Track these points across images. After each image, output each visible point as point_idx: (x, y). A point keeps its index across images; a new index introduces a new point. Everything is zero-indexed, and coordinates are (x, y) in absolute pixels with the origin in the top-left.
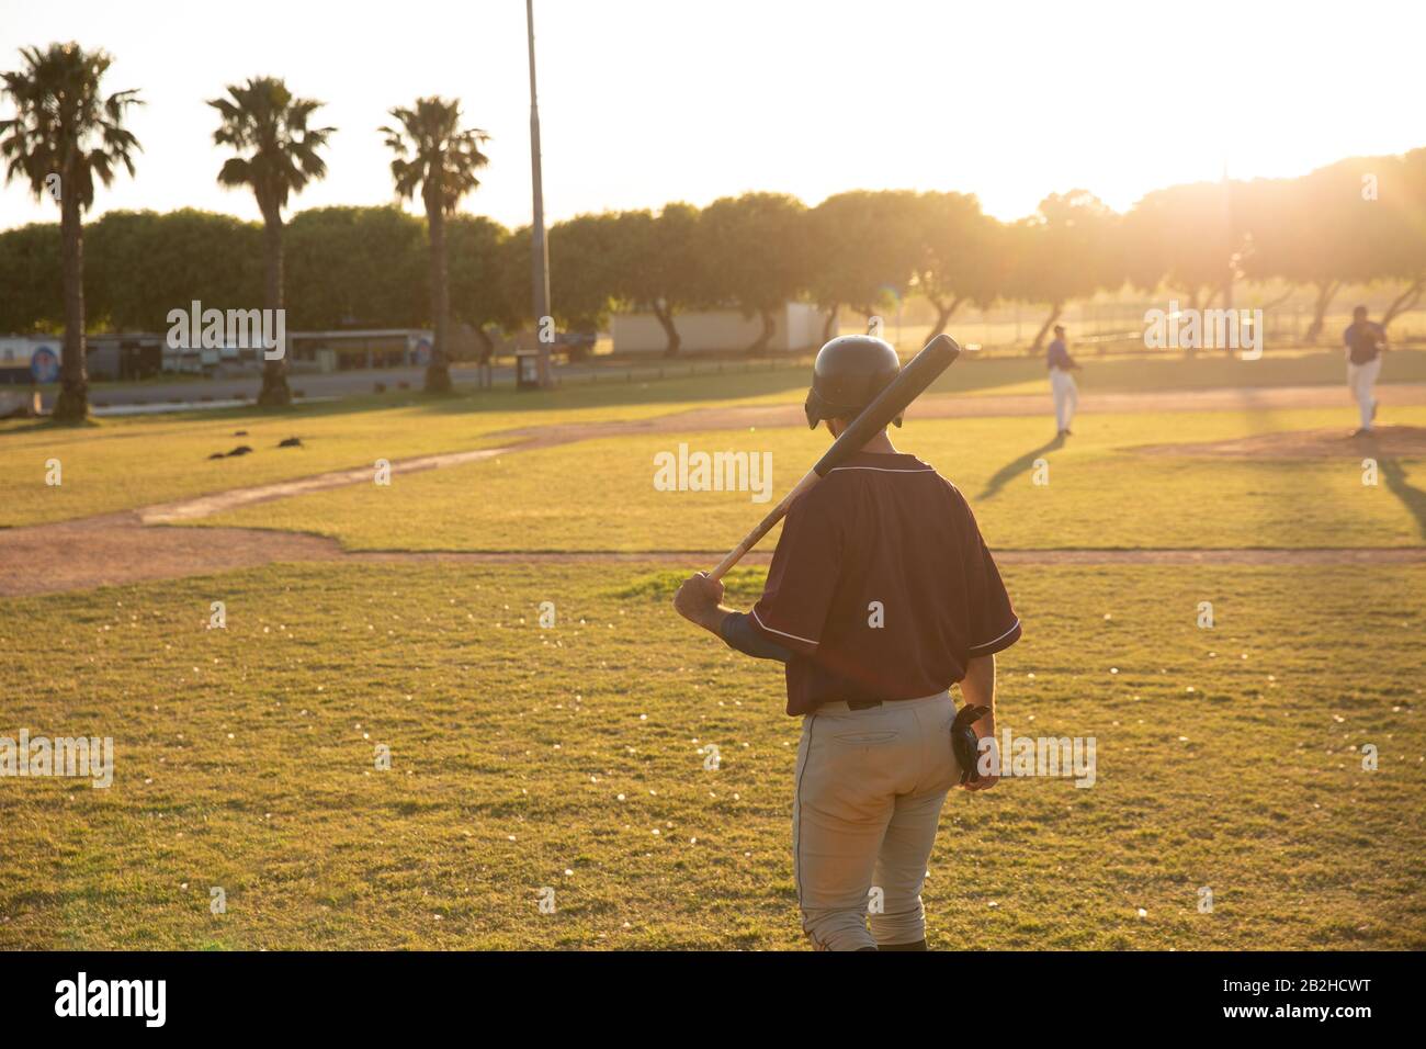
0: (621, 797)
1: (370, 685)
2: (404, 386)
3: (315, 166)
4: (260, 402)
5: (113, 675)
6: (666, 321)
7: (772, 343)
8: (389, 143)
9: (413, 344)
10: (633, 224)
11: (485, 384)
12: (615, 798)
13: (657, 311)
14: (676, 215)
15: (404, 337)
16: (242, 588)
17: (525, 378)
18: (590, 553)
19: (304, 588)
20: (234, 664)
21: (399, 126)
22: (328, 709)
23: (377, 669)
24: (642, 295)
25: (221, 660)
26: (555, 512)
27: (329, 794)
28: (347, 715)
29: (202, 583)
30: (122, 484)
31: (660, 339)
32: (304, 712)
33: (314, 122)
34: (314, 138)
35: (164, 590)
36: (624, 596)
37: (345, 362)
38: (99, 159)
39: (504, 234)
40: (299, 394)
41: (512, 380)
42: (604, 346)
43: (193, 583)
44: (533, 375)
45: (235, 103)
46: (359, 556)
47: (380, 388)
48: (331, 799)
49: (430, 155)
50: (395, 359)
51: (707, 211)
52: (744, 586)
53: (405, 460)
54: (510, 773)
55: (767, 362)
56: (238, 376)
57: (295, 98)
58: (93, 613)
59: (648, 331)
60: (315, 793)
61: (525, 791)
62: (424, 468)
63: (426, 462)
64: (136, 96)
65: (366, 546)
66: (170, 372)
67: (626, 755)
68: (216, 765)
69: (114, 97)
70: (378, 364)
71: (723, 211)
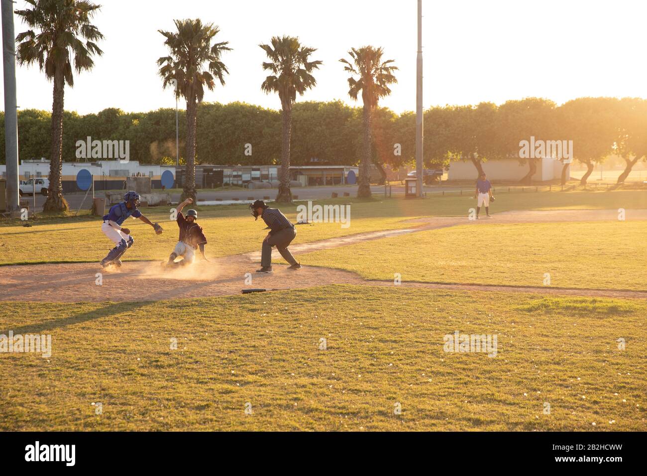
0: (594, 424)
1: (418, 352)
2: (347, 194)
3: (310, 81)
4: (277, 200)
5: (281, 340)
6: (477, 164)
7: (534, 177)
8: (347, 68)
9: (346, 173)
10: (462, 113)
11: (388, 195)
12: (591, 424)
13: (473, 159)
14: (485, 108)
15: (342, 169)
16: (323, 296)
17: (409, 192)
18: (495, 286)
19: (355, 299)
20: (340, 337)
21: (351, 60)
22: (403, 364)
23: (416, 344)
24: (466, 151)
25: (333, 335)
26: (464, 263)
27: (430, 411)
28: (414, 368)
29: (302, 293)
30: (231, 241)
31: (475, 174)
32: (391, 364)
33: (310, 59)
34: (310, 66)
35: (285, 296)
36: (530, 310)
37: (312, 182)
38: (207, 77)
39: (395, 117)
40: (296, 197)
41: (403, 193)
42: (445, 177)
43: (298, 293)
44: (414, 191)
45: (273, 49)
46: (374, 282)
47: (335, 195)
48: (432, 414)
49: (367, 76)
50: (337, 181)
51: (502, 107)
52: (595, 308)
53: (368, 233)
54: (522, 405)
55: (532, 187)
56: (260, 187)
57: (301, 46)
58: (254, 307)
59: (468, 171)
60: (422, 410)
61: (537, 417)
62: (379, 237)
63: (379, 234)
64: (226, 46)
65: (375, 278)
66: (227, 184)
67: (581, 399)
68: (361, 391)
69: (216, 45)
70: (329, 183)
71: (511, 107)
